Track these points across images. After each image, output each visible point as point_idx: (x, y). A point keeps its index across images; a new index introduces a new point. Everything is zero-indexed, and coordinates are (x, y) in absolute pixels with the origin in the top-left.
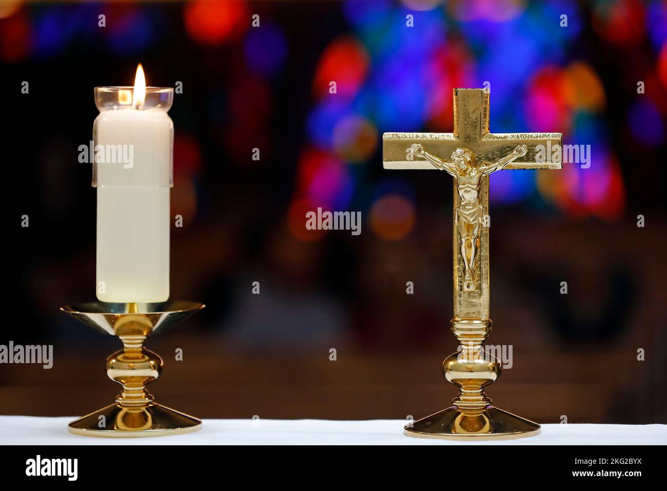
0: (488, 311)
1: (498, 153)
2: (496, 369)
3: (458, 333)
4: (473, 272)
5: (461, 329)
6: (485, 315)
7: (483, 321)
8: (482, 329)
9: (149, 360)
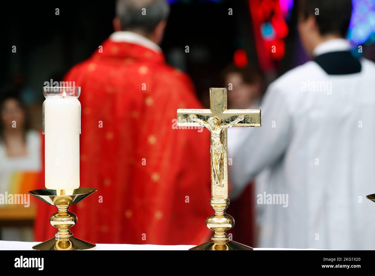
0: (227, 194)
1: (231, 119)
2: (231, 222)
3: (213, 205)
4: (219, 176)
5: (214, 204)
6: (226, 197)
7: (225, 200)
8: (224, 204)
9: (70, 217)
